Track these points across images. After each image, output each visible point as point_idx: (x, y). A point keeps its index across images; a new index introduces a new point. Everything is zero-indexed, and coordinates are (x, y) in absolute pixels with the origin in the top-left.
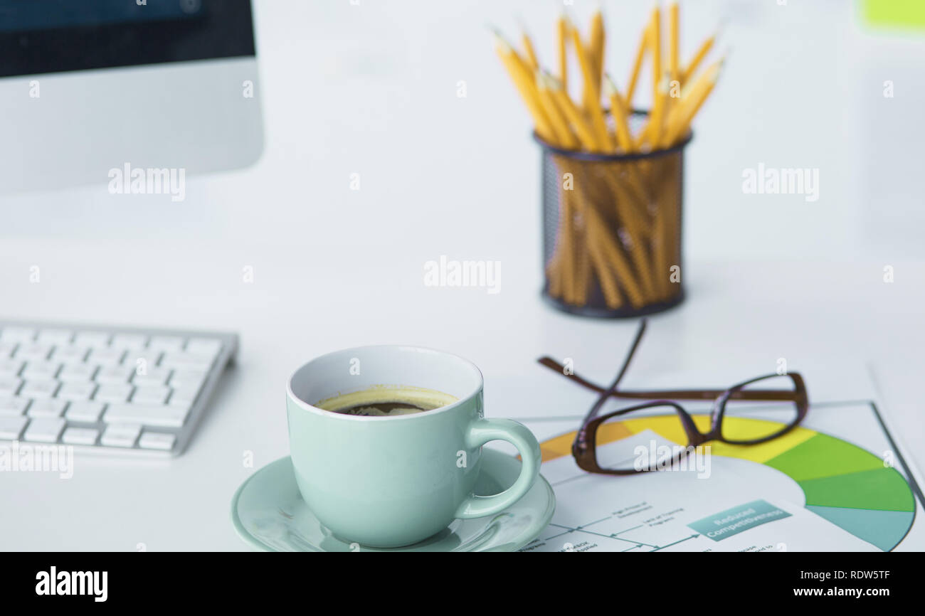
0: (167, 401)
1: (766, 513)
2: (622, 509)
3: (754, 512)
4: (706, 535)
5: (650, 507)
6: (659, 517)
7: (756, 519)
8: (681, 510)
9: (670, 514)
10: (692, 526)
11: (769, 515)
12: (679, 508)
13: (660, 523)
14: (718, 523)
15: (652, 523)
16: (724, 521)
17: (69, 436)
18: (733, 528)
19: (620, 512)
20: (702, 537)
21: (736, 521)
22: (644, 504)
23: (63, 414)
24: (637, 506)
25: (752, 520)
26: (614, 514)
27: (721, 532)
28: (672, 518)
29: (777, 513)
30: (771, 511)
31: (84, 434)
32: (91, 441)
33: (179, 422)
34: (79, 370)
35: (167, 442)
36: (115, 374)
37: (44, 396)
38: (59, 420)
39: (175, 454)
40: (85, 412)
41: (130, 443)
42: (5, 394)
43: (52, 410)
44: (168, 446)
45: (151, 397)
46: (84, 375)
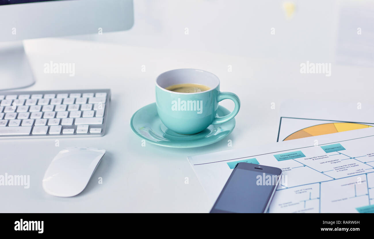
0: (94, 116)
17: (64, 132)
23: (60, 124)
31: (69, 130)
32: (73, 133)
33: (101, 123)
34: (61, 107)
35: (99, 131)
36: (74, 108)
37: (51, 118)
38: (59, 126)
39: (102, 135)
40: (67, 122)
41: (86, 132)
42: (38, 118)
43: (56, 123)
44: (100, 132)
45: (89, 115)
46: (63, 109)
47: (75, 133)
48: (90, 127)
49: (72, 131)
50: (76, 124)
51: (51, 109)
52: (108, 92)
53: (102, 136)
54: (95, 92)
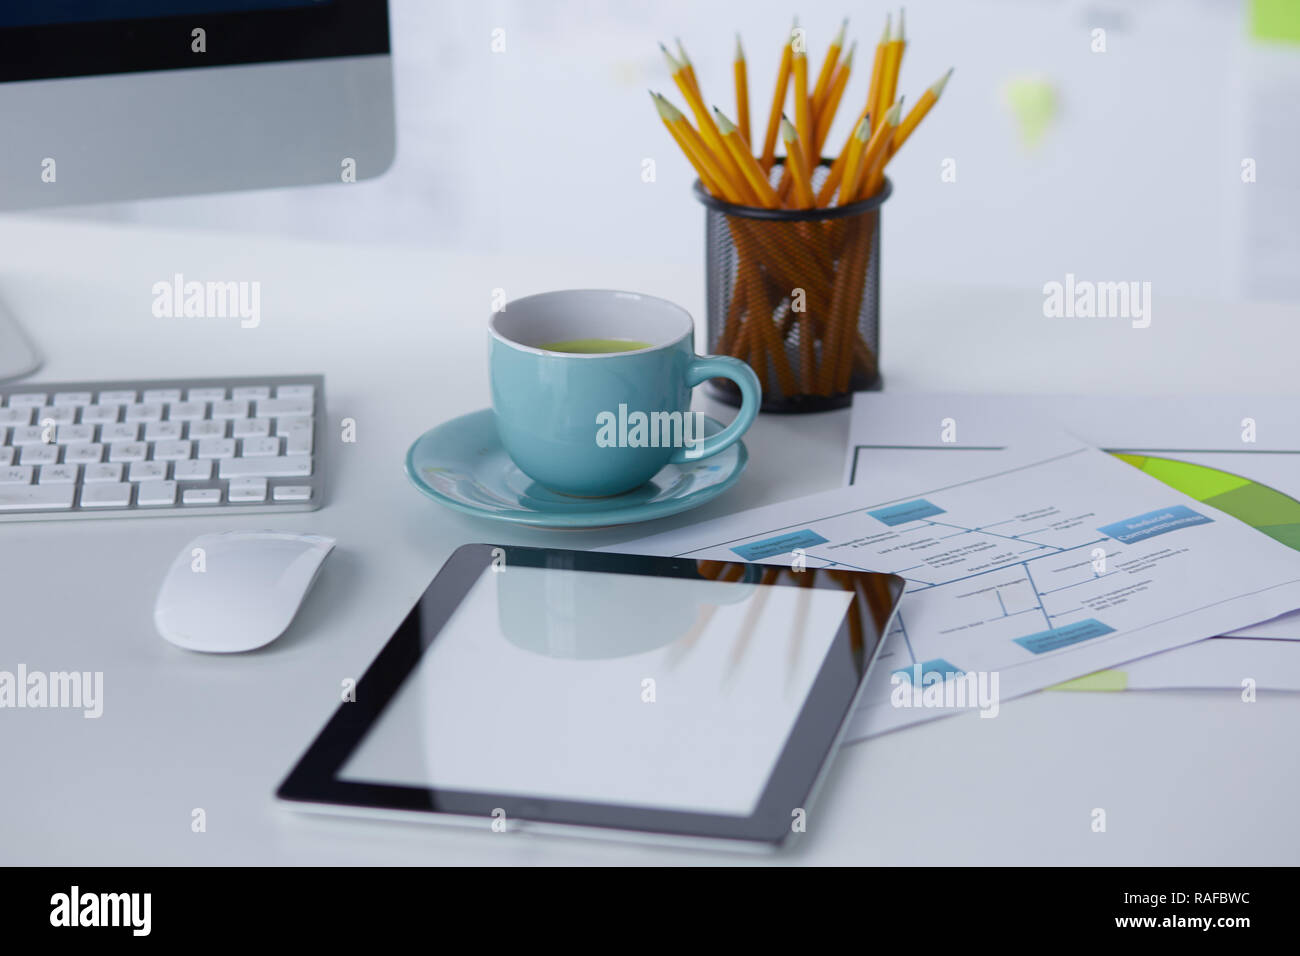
0: (282, 452)
1: (1185, 518)
2: (1027, 513)
3: (1172, 516)
4: (1116, 538)
5: (1058, 512)
6: (1067, 521)
7: (1173, 524)
8: (1092, 514)
9: (1080, 518)
10: (1103, 530)
11: (1188, 520)
12: (1089, 513)
13: (1067, 527)
14: (1131, 527)
15: (1058, 526)
16: (1138, 525)
17: (189, 498)
18: (1148, 531)
19: (1024, 516)
20: (1112, 540)
21: (1152, 525)
22: (1051, 508)
23: (169, 477)
24: (1044, 511)
25: (1168, 525)
26: (1018, 517)
27: (1134, 535)
28: (1081, 523)
29: (1198, 518)
30: (1191, 517)
31: (204, 494)
32: (216, 500)
33: (307, 472)
34: (164, 429)
35: (303, 494)
36: (208, 430)
37: (137, 460)
38: (168, 482)
39: (316, 508)
40: (193, 472)
41: (261, 498)
42: (92, 462)
43: (154, 473)
44: (306, 497)
45: (262, 449)
46: (173, 432)
47: (224, 500)
48: (271, 484)
49: (213, 496)
50: (222, 476)
51: (131, 435)
52: (316, 382)
53: (317, 510)
54: (273, 384)
